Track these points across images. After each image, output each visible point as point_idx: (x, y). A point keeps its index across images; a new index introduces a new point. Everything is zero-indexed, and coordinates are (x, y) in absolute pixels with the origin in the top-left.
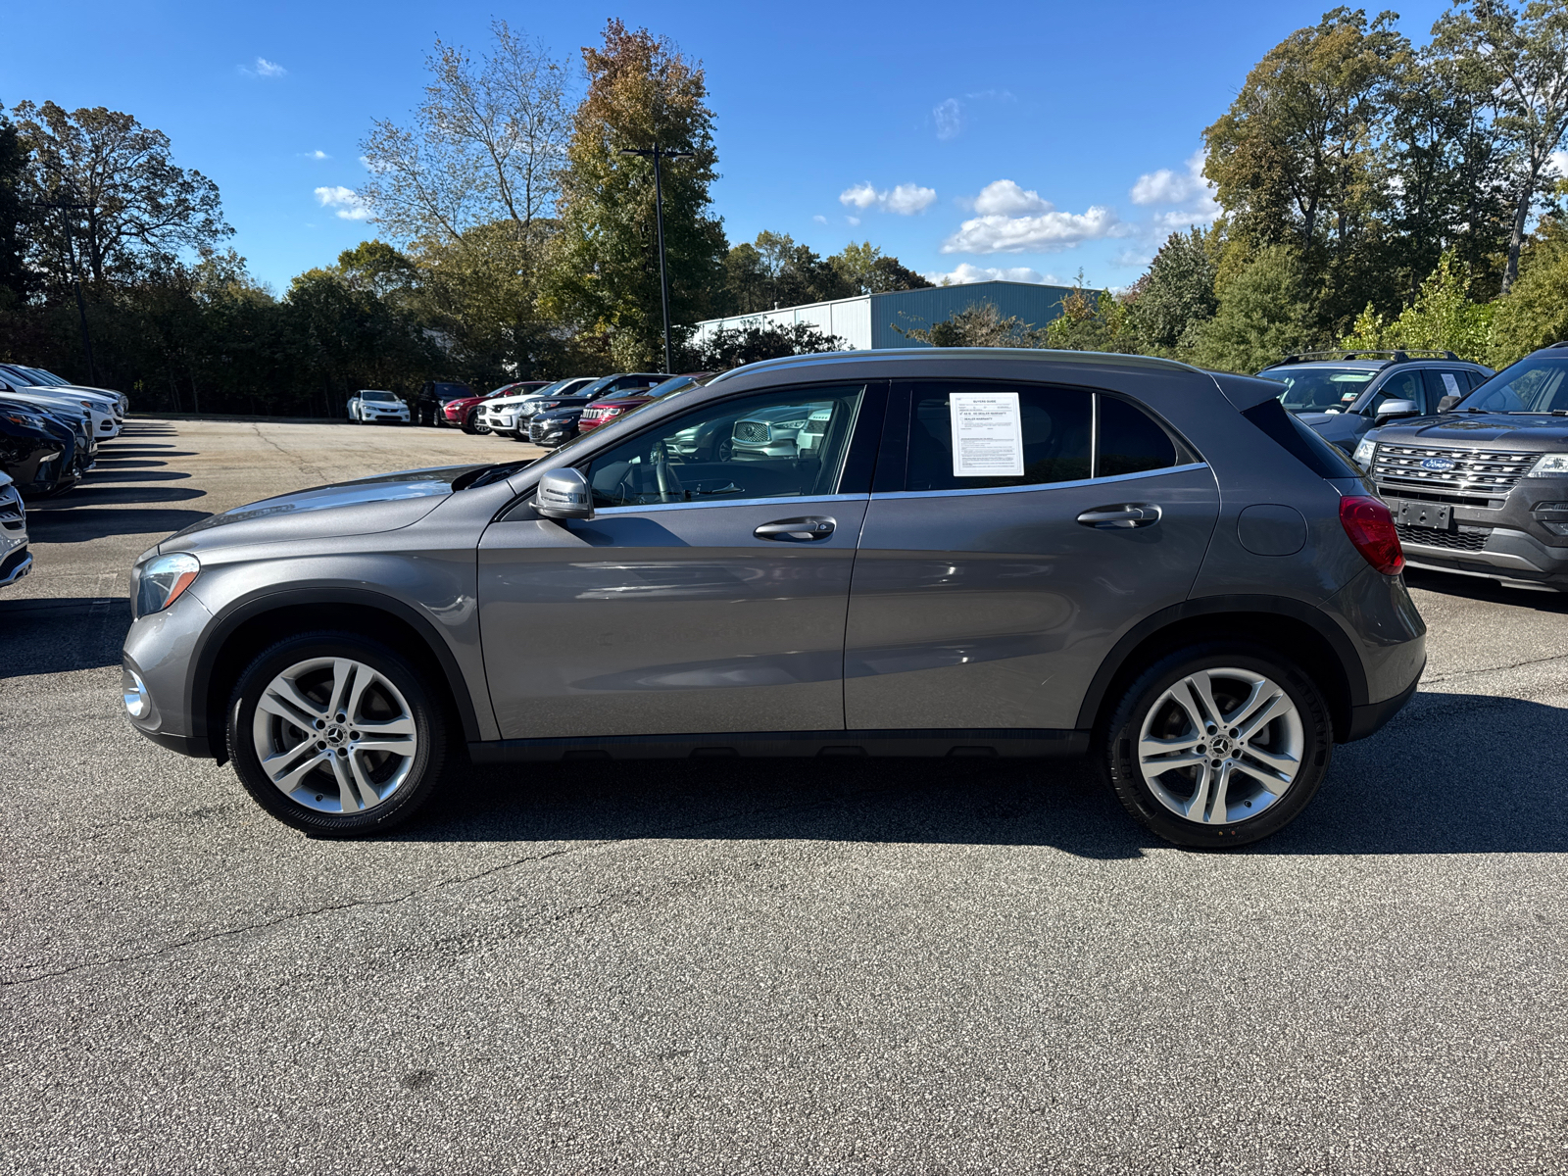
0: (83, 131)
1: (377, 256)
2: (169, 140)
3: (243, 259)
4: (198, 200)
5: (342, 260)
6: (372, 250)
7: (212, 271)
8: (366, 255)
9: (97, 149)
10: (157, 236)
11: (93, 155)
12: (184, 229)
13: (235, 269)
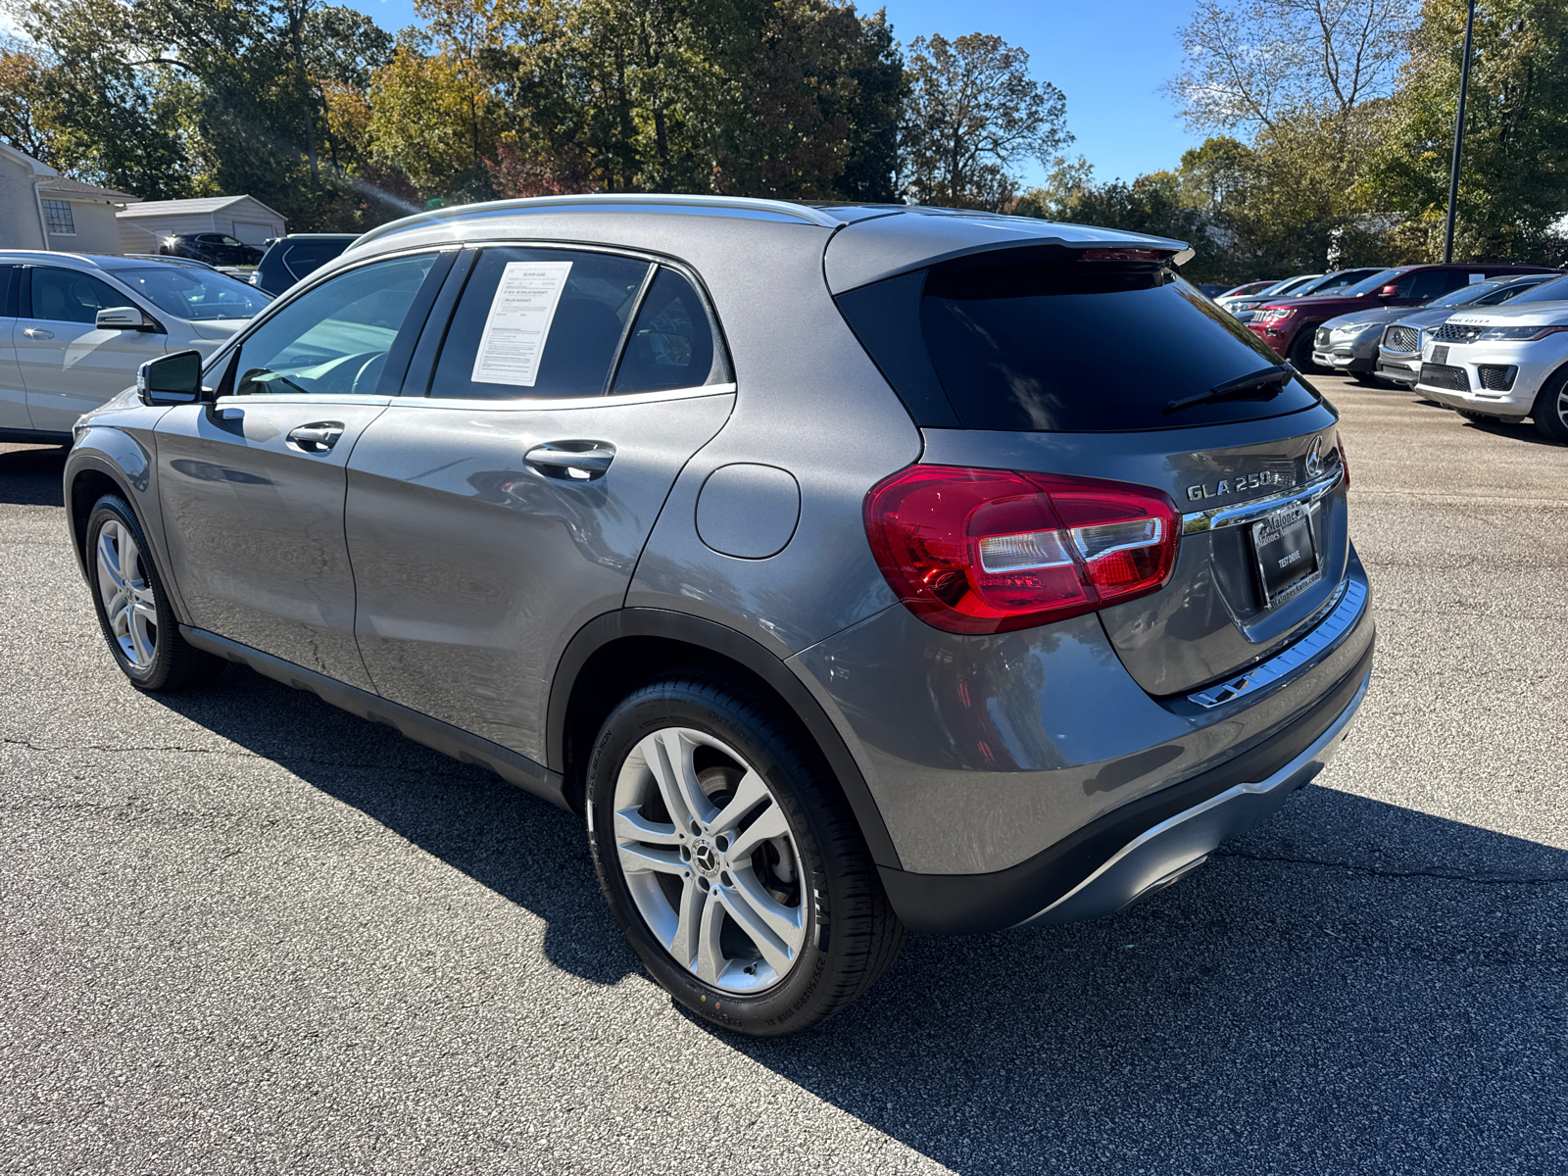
0: (959, 57)
1: (1221, 153)
2: (1028, 56)
3: (1090, 166)
4: (1046, 111)
5: (1184, 159)
6: (1214, 146)
7: (1061, 180)
8: (1210, 152)
9: (969, 73)
10: (1007, 150)
11: (965, 79)
12: (1029, 140)
13: (1083, 176)
